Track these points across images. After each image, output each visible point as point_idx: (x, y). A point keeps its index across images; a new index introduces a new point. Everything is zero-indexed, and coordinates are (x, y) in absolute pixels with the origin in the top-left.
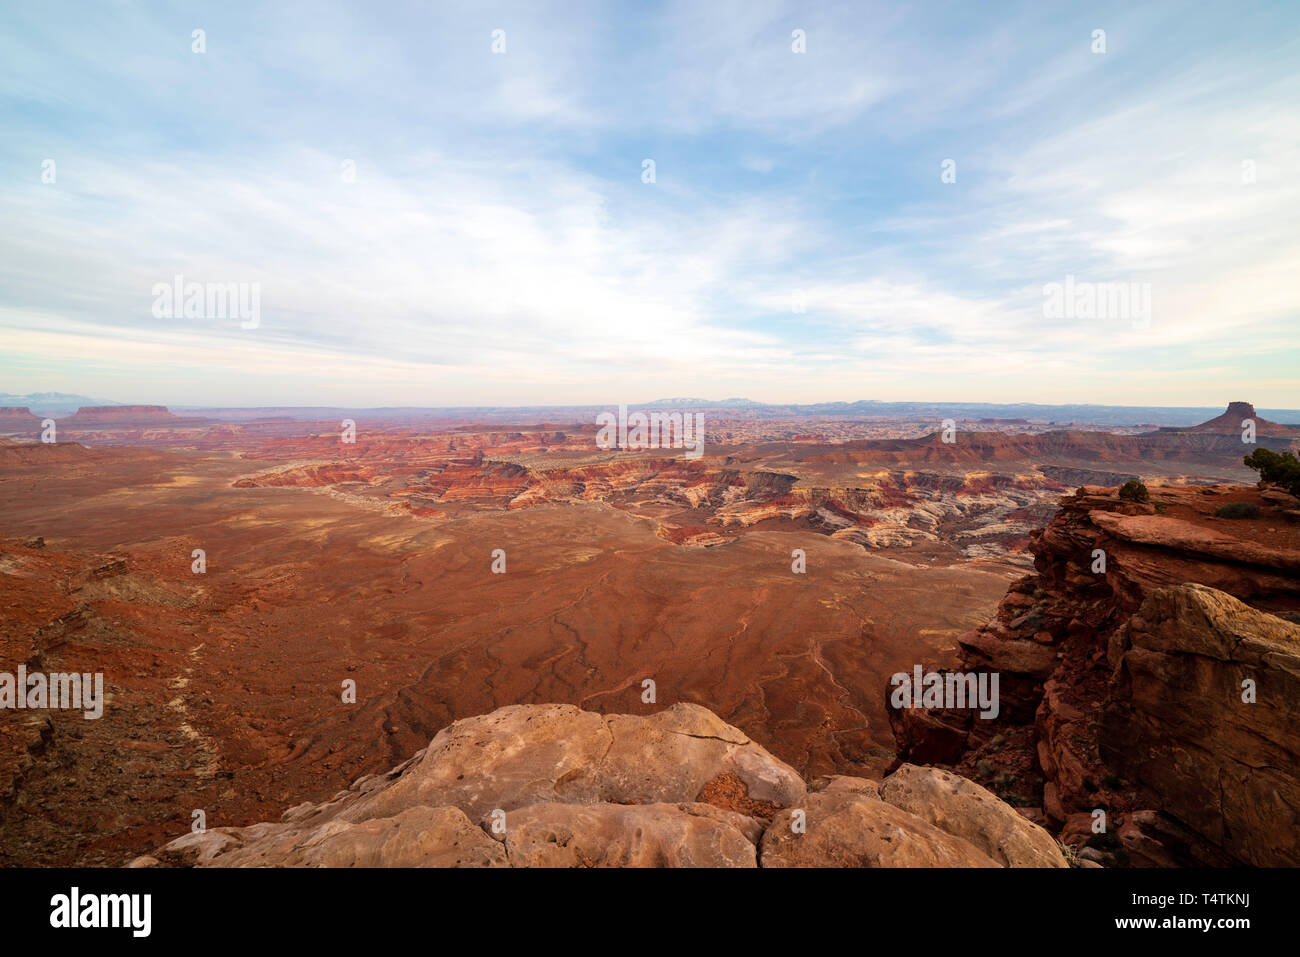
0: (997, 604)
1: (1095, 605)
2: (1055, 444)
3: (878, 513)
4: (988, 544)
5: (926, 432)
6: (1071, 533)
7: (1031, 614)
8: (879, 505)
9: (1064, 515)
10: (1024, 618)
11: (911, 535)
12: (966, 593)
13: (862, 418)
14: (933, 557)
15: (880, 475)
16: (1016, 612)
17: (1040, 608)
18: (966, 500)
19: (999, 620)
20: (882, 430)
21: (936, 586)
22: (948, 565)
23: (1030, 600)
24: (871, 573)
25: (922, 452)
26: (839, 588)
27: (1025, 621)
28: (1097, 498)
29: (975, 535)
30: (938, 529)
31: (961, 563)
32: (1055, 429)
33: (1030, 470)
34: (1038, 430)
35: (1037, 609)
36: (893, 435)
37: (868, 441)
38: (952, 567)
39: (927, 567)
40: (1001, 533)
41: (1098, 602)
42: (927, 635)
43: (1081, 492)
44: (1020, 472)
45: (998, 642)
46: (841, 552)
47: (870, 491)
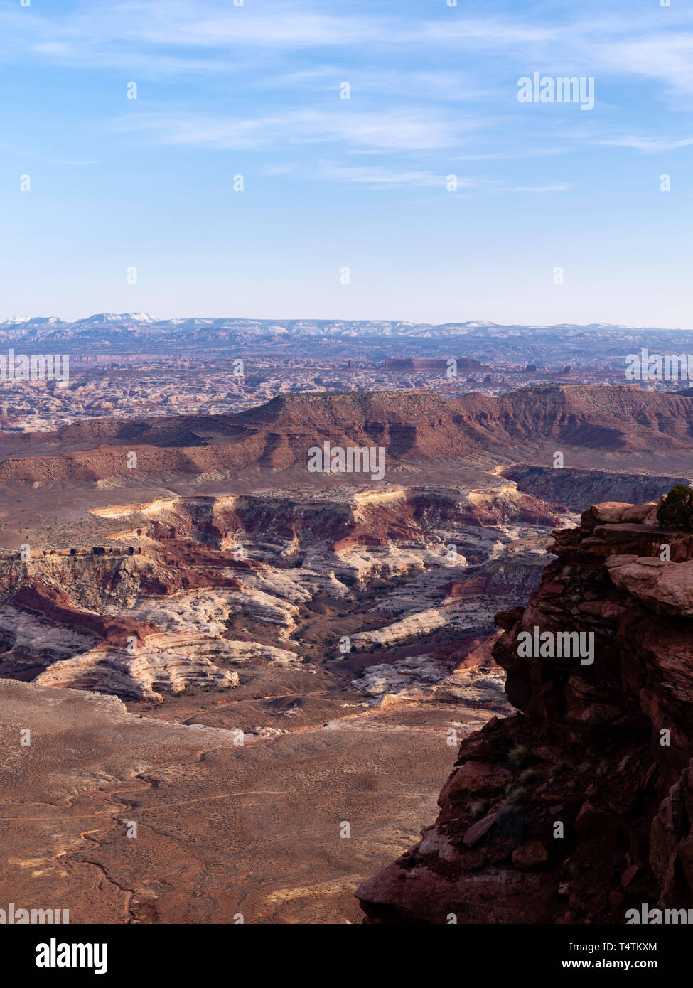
0: (435, 797)
1: (623, 764)
2: (537, 416)
3: (153, 606)
4: (409, 660)
5: (262, 396)
6: (575, 611)
7: (505, 806)
8: (155, 588)
9: (559, 572)
10: (491, 817)
11: (236, 656)
12: (367, 782)
13: (104, 359)
14: (290, 706)
15: (154, 509)
16: (475, 807)
17: (521, 790)
18: (357, 559)
19: (441, 832)
20: (155, 394)
21: (301, 776)
22: (324, 720)
23: (502, 774)
24: (142, 768)
25: (255, 445)
26: (66, 819)
27: (495, 825)
28: (618, 527)
29: (382, 640)
30: (295, 636)
31: (353, 711)
32: (538, 382)
33: (491, 480)
34: (503, 384)
35: (516, 793)
36: (185, 404)
37: (120, 422)
38: (333, 725)
39: (278, 732)
40: (435, 631)
41: (627, 758)
42: (287, 903)
43: (590, 518)
44: (471, 483)
45: (443, 884)
46: (63, 722)
47: (131, 551)
